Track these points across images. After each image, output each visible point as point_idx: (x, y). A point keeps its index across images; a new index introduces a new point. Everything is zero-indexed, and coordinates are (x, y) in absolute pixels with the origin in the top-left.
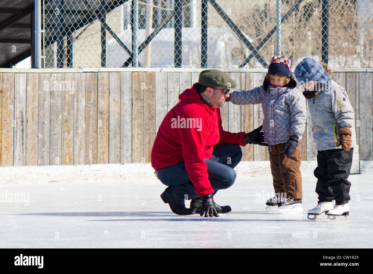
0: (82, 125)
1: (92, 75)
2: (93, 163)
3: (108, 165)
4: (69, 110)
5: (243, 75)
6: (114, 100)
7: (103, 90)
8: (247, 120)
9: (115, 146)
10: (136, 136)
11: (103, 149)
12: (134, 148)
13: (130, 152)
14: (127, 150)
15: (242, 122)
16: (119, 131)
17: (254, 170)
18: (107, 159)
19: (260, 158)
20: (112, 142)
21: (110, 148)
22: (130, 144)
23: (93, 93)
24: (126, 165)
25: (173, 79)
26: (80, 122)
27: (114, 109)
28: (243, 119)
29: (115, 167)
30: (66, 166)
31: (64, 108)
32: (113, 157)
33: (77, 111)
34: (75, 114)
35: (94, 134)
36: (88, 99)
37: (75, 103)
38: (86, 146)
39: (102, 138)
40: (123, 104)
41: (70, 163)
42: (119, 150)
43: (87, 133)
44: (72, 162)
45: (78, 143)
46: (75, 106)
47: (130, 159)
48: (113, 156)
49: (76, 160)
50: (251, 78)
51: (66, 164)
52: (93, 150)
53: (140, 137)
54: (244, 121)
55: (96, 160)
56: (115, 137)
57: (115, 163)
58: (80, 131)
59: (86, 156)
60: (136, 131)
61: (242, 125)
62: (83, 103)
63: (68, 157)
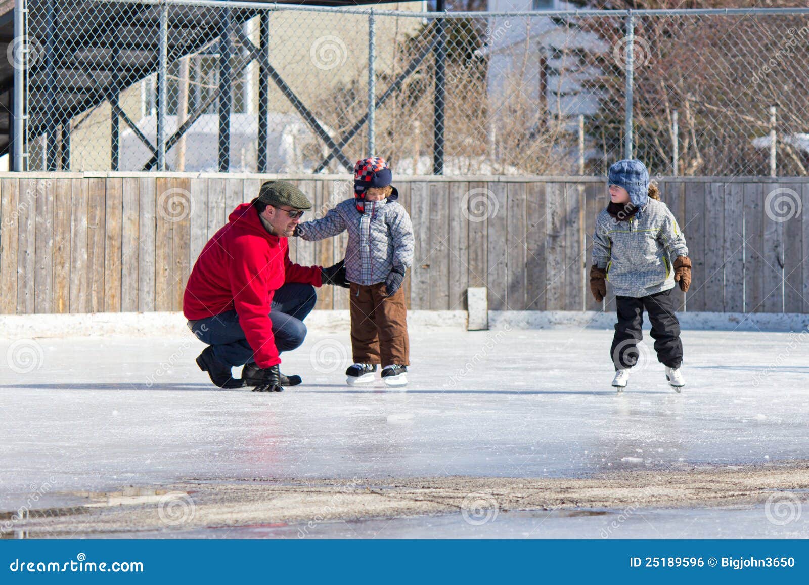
0: (82, 254)
1: (98, 182)
2: (98, 311)
3: (120, 314)
4: (63, 233)
5: (319, 184)
6: (129, 219)
7: (114, 204)
8: (323, 250)
9: (130, 287)
10: (161, 272)
11: (113, 291)
12: (159, 290)
13: (152, 295)
14: (148, 292)
15: (317, 253)
16: (136, 264)
17: (334, 323)
18: (118, 306)
19: (343, 306)
20: (127, 281)
21: (124, 290)
22: (153, 283)
23: (98, 208)
24: (146, 314)
25: (216, 190)
26: (79, 250)
27: (130, 232)
28: (317, 248)
29: (129, 318)
30: (59, 315)
31: (56, 231)
32: (127, 302)
33: (76, 235)
34: (72, 240)
35: (99, 269)
36: (91, 219)
37: (73, 224)
38: (88, 286)
39: (112, 275)
40: (143, 225)
41: (64, 312)
42: (136, 292)
43: (89, 266)
44: (67, 309)
45: (77, 282)
46: (73, 227)
47: (151, 305)
48: (127, 300)
49: (74, 307)
50: (331, 189)
51: (58, 312)
52: (97, 293)
53: (167, 273)
54: (320, 251)
55: (102, 307)
56: (130, 274)
57: (131, 311)
58: (79, 264)
59: (88, 301)
60: (162, 264)
61: (317, 257)
62: (84, 222)
63: (61, 301)
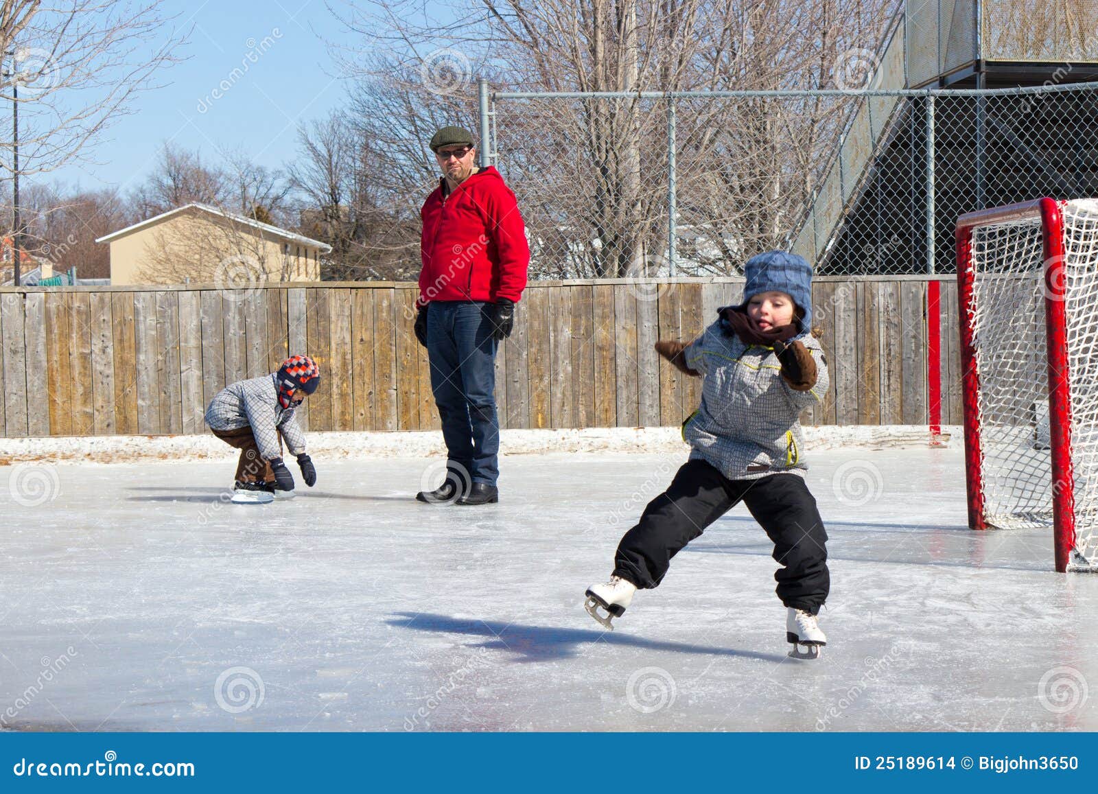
0: (564, 368)
1: (582, 290)
2: (588, 426)
3: (614, 429)
4: (540, 344)
5: (860, 286)
6: (624, 328)
7: (603, 313)
8: (867, 358)
9: (627, 401)
10: (667, 384)
11: (606, 404)
12: (664, 403)
13: (656, 410)
14: (651, 406)
15: (859, 362)
16: (634, 376)
17: (881, 440)
18: (613, 420)
19: (892, 421)
20: (623, 394)
21: (619, 403)
22: (657, 396)
23: (583, 317)
24: (647, 429)
25: (733, 295)
26: (560, 362)
27: (624, 342)
28: (860, 357)
29: (626, 433)
30: (537, 431)
31: (531, 342)
32: (624, 415)
33: (556, 346)
34: (552, 351)
35: (588, 381)
36: (576, 328)
37: (552, 334)
38: (574, 399)
39: (604, 388)
40: (642, 334)
41: (544, 426)
42: (635, 405)
43: (574, 379)
44: (549, 424)
45: (559, 395)
46: (552, 339)
47: (656, 420)
48: (625, 415)
49: (557, 421)
50: (874, 292)
51: (538, 427)
52: (586, 406)
53: (675, 385)
54: (863, 360)
55: (591, 422)
56: (627, 386)
57: (629, 426)
58: (561, 377)
59: (575, 414)
60: (668, 376)
61: (859, 366)
62: (567, 333)
63: (540, 416)
